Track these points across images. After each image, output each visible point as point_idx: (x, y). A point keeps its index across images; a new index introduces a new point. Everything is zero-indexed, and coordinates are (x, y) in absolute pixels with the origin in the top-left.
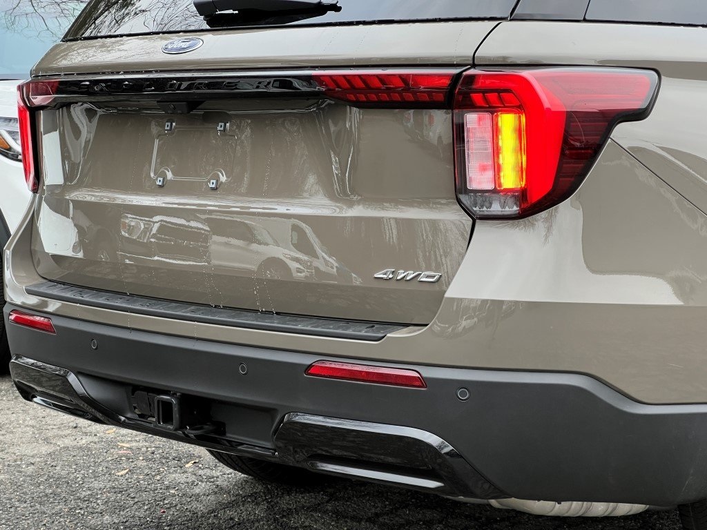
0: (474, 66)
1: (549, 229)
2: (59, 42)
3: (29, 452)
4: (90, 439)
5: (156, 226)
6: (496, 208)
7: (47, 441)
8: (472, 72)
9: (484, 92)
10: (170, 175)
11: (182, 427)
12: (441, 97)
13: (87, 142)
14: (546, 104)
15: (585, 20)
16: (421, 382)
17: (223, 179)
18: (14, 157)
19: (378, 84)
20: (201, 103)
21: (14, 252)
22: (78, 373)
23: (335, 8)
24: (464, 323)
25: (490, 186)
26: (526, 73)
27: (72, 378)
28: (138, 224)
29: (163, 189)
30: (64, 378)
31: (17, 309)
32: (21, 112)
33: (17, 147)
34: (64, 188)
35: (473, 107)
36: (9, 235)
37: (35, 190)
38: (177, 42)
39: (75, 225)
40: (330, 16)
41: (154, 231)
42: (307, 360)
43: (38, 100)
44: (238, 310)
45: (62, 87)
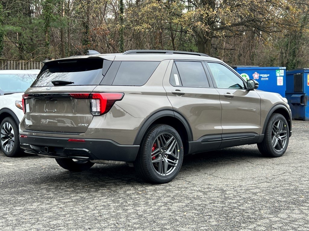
0: (93, 92)
1: (106, 118)
2: (29, 87)
3: (24, 168)
4: (37, 166)
5: (48, 122)
6: (97, 114)
7: (28, 166)
8: (93, 93)
9: (94, 96)
10: (47, 110)
11: (49, 152)
12: (88, 97)
13: (34, 104)
14: (104, 98)
15: (112, 85)
16: (85, 141)
17: (56, 110)
18: (22, 109)
19: (78, 95)
20: (52, 98)
21: (21, 125)
22: (32, 145)
23: (73, 83)
24: (92, 133)
25: (96, 111)
26: (101, 94)
27: (31, 146)
28: (44, 121)
29: (46, 112)
30: (29, 146)
31: (21, 135)
32: (23, 100)
33: (22, 106)
34: (30, 113)
35: (93, 99)
36: (19, 122)
37: (25, 114)
38: (49, 88)
39: (32, 122)
40: (72, 84)
41: (47, 122)
42: (68, 139)
43: (25, 98)
44: (58, 132)
45: (29, 95)
